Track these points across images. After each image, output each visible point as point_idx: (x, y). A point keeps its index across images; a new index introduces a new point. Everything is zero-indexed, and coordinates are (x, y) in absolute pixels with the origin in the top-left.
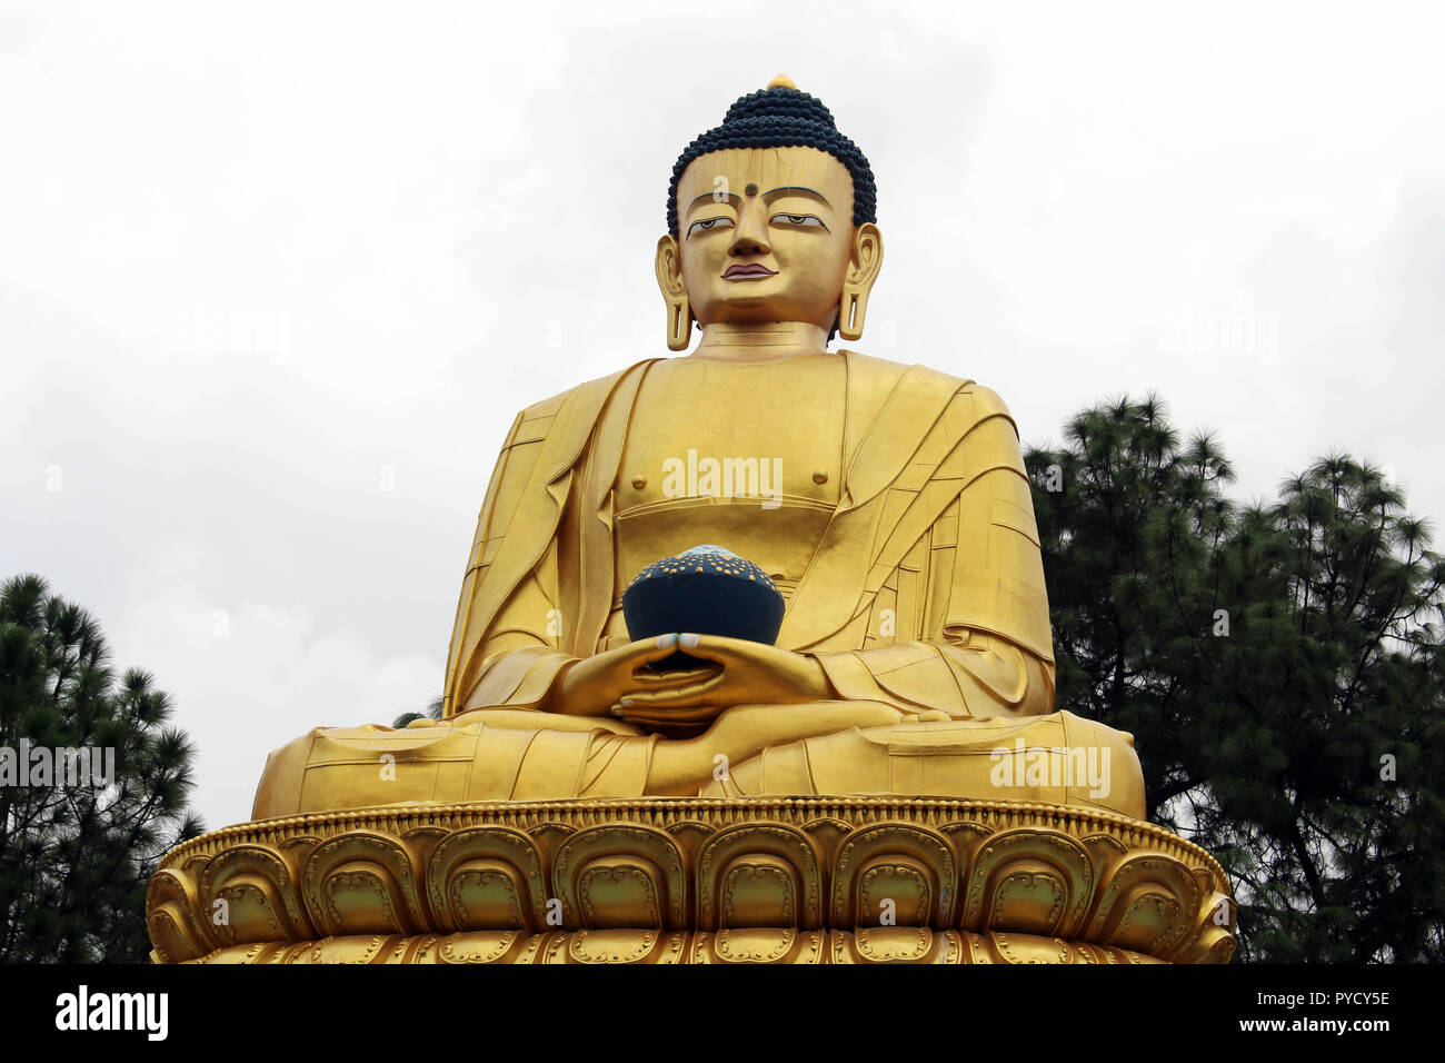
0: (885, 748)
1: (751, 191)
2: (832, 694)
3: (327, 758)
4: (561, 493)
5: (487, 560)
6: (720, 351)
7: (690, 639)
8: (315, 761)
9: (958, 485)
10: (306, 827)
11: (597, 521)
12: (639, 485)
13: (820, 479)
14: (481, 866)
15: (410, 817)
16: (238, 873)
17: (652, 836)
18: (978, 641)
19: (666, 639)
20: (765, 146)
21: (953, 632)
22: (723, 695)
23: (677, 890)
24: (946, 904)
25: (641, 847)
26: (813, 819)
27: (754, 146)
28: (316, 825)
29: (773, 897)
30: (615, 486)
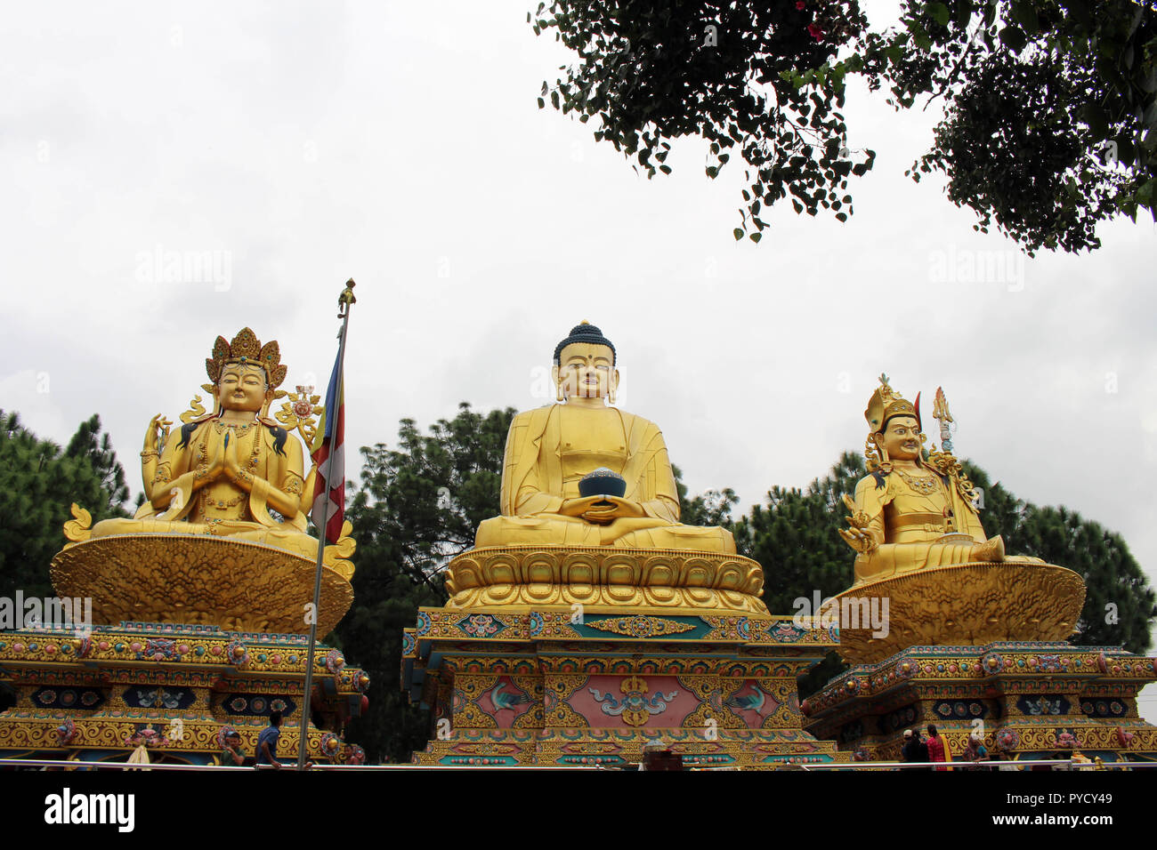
0: (673, 534)
1: (590, 357)
2: (645, 515)
3: (508, 526)
4: (538, 443)
5: (515, 462)
6: (581, 404)
7: (609, 497)
8: (504, 526)
9: (654, 453)
10: (521, 549)
11: (553, 454)
12: (568, 445)
13: (622, 448)
14: (581, 565)
15: (555, 549)
16: (499, 562)
17: (632, 559)
18: (666, 500)
19: (601, 497)
20: (593, 343)
21: (658, 496)
22: (618, 513)
23: (637, 574)
24: (709, 581)
25: (628, 562)
26: (674, 556)
27: (590, 343)
28: (525, 549)
29: (664, 578)
30: (560, 444)
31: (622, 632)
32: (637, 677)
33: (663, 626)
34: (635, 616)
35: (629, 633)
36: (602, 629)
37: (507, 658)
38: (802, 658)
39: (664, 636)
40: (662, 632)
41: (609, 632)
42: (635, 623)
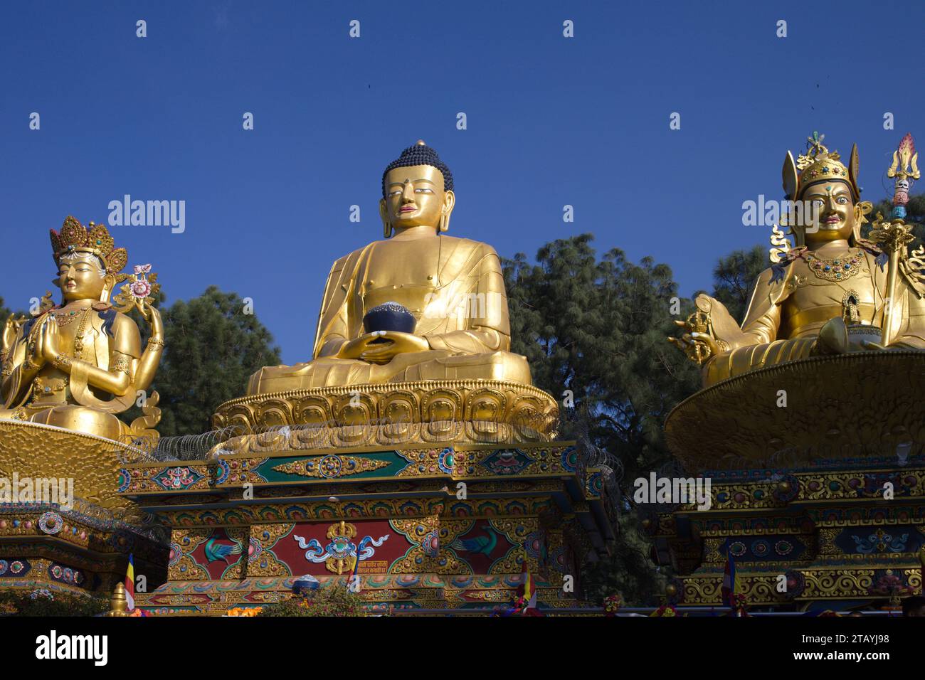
0: (444, 364)
2: (431, 348)
4: (346, 286)
9: (478, 278)
11: (358, 296)
12: (370, 283)
13: (430, 278)
18: (483, 329)
19: (376, 333)
22: (394, 351)
30: (364, 284)
31: (309, 474)
32: (346, 522)
33: (353, 464)
34: (324, 455)
35: (316, 475)
36: (289, 472)
37: (215, 510)
38: (535, 490)
39: (356, 475)
40: (353, 471)
41: (296, 475)
42: (324, 463)
